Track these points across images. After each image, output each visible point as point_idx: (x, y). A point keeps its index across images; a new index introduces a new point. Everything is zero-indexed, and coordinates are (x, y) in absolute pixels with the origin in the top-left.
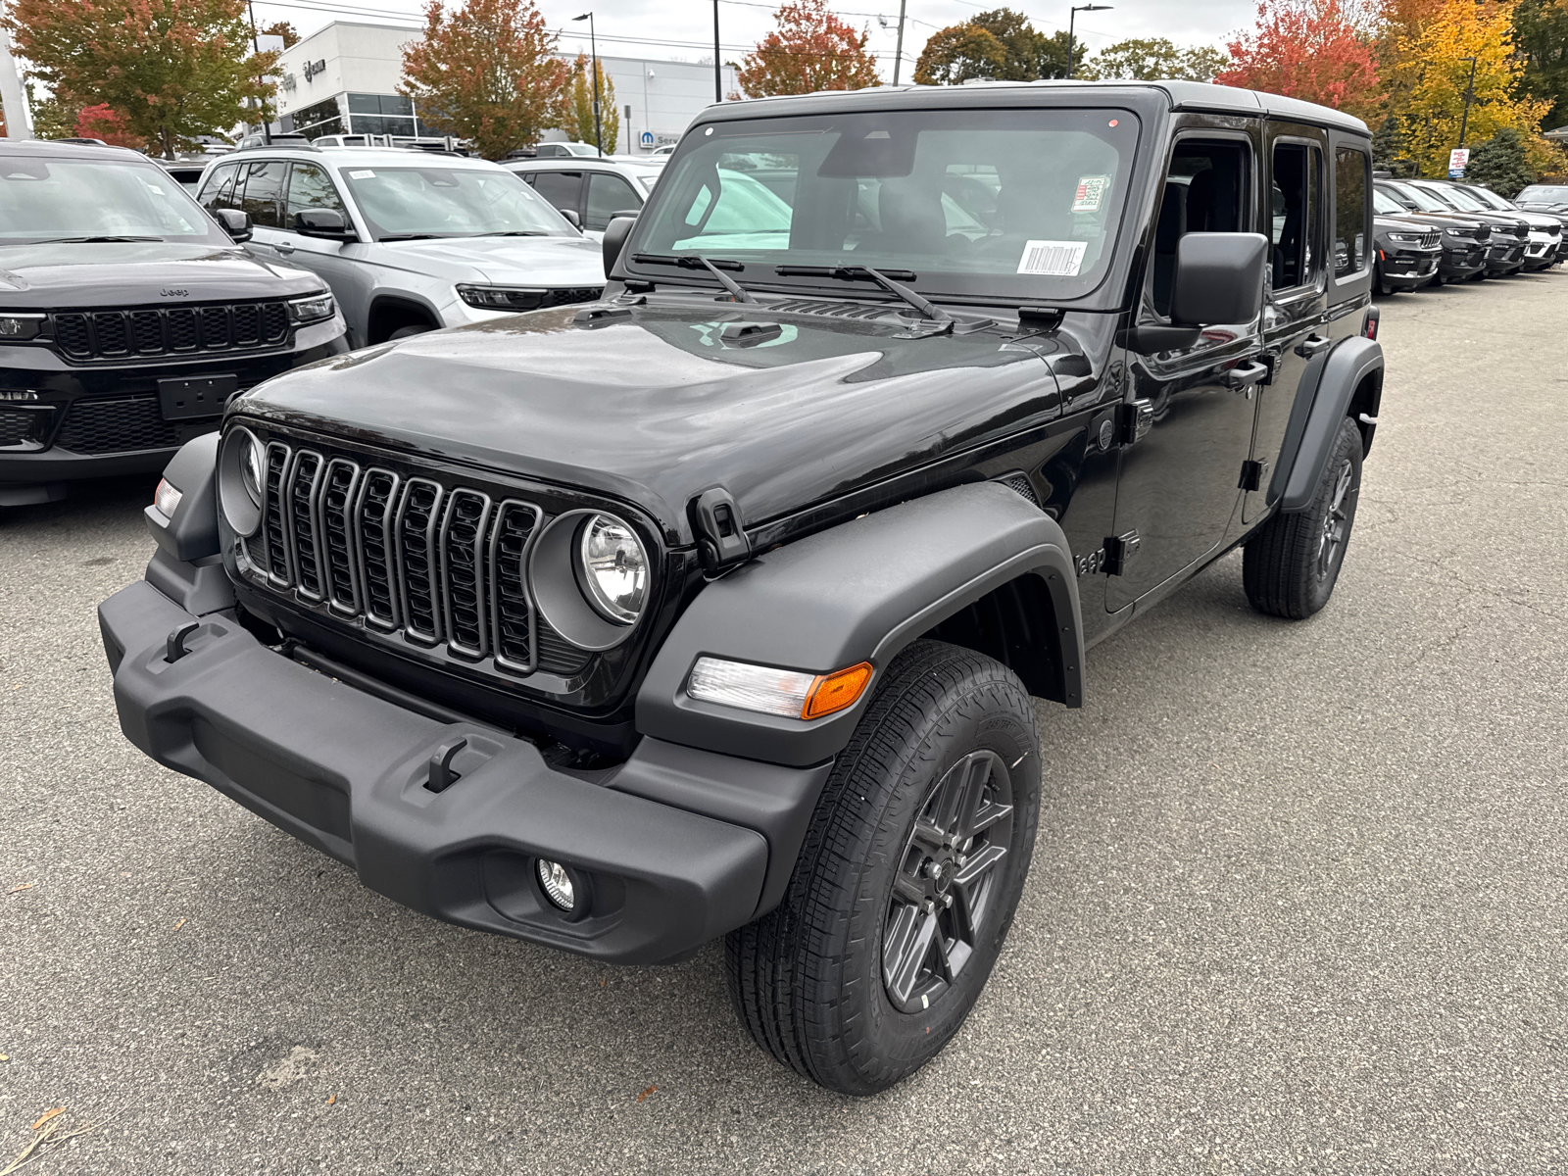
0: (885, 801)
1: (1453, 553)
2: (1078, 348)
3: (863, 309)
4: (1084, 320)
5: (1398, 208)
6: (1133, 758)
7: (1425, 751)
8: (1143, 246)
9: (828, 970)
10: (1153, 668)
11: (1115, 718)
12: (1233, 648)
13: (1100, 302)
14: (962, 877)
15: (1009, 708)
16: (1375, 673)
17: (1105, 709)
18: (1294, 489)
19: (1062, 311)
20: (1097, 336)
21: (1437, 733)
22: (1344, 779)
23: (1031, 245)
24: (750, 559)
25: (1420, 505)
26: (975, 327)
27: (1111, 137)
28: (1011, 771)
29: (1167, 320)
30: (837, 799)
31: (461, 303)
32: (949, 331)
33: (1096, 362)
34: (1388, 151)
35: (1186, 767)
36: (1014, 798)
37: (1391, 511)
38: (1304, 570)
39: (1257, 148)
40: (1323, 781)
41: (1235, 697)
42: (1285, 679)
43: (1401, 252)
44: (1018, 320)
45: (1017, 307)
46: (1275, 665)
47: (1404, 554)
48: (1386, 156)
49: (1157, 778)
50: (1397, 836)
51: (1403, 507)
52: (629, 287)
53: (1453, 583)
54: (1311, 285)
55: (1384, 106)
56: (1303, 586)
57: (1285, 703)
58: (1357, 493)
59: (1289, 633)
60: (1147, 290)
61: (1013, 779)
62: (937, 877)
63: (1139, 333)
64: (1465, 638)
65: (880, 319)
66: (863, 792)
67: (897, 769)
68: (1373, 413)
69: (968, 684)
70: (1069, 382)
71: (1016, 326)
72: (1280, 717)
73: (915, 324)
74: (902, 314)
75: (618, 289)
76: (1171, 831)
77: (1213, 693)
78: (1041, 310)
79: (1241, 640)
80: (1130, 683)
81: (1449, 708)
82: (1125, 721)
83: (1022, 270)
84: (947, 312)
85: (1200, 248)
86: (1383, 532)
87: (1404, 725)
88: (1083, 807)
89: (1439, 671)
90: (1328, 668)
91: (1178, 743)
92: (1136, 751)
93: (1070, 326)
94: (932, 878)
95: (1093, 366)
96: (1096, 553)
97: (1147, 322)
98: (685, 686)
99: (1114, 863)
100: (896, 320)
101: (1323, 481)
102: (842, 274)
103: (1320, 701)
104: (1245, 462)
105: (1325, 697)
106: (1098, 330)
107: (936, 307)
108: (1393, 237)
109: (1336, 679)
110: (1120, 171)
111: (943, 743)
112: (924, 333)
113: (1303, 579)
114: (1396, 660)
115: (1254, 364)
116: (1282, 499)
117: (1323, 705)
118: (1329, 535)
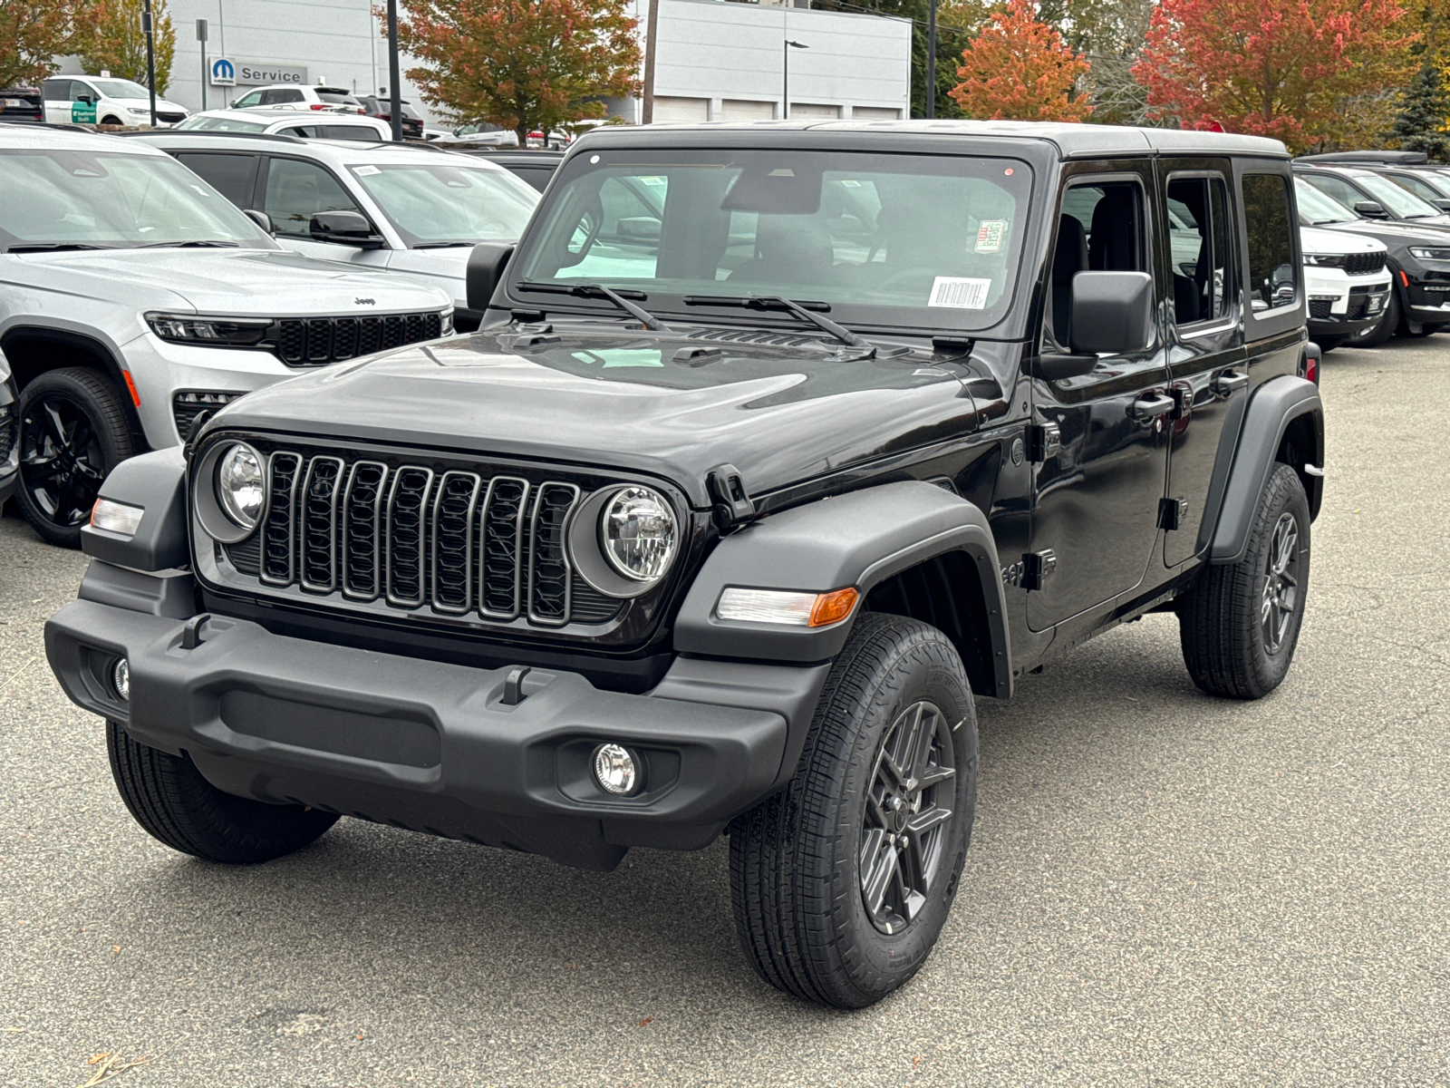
0: (862, 715)
1: (1441, 638)
2: (990, 374)
3: (781, 338)
4: (993, 349)
5: (1427, 210)
6: (1066, 813)
7: (1370, 802)
8: (1042, 283)
9: (825, 848)
10: (1085, 743)
11: (1046, 783)
12: (1173, 725)
13: (1006, 333)
14: (916, 825)
15: (950, 667)
16: (1330, 743)
17: (1035, 777)
18: (1225, 537)
19: (972, 340)
20: (1004, 363)
21: (1386, 789)
22: (1284, 823)
23: (939, 281)
24: (751, 521)
25: (1412, 591)
26: (895, 353)
27: (1006, 184)
28: (953, 734)
29: (1067, 350)
30: (824, 714)
31: (152, 337)
32: (873, 356)
33: (1006, 385)
34: (1429, 119)
35: (1120, 818)
36: (956, 763)
37: (1376, 597)
38: (1245, 634)
39: (1150, 186)
40: (1262, 825)
41: (1175, 764)
42: (1229, 750)
43: (1430, 274)
44: (932, 348)
45: (931, 336)
46: (1220, 739)
47: (1383, 640)
48: (1426, 126)
49: (1091, 826)
50: (1329, 861)
51: (1391, 593)
52: (515, 316)
53: (1435, 665)
54: (1223, 319)
55: (1417, 49)
56: (1246, 653)
57: (1228, 768)
58: (1308, 554)
59: (1237, 712)
60: (1047, 322)
61: (955, 742)
62: (898, 808)
63: (1042, 361)
64: (1435, 713)
65: (804, 346)
66: (845, 707)
67: (869, 692)
68: (1319, 463)
69: (918, 637)
70: (983, 403)
71: (931, 354)
72: (1222, 779)
73: (841, 350)
74: (823, 341)
75: (503, 318)
76: (1105, 861)
77: (1150, 762)
78: (953, 339)
79: (1184, 719)
80: (1060, 756)
81: (1403, 770)
82: (1056, 785)
83: (932, 303)
84: (866, 340)
85: (1092, 285)
86: (1362, 618)
87: (1352, 783)
88: (1017, 848)
89: (1399, 741)
90: (1279, 740)
91: (1112, 801)
92: (1069, 808)
93: (979, 353)
94: (894, 809)
95: (1004, 390)
96: (1016, 566)
97: (1050, 353)
98: (714, 612)
99: (1049, 883)
100: (820, 347)
101: (1255, 530)
102: (755, 304)
103: (1266, 766)
104: (1161, 500)
105: (1272, 763)
106: (1006, 358)
107: (855, 336)
108: (1418, 253)
109: (1286, 749)
110: (1017, 215)
111: (903, 677)
112: (852, 357)
113: (1247, 644)
114: (1354, 732)
115: (1160, 396)
116: (1210, 548)
117: (1269, 769)
118: (1276, 600)
